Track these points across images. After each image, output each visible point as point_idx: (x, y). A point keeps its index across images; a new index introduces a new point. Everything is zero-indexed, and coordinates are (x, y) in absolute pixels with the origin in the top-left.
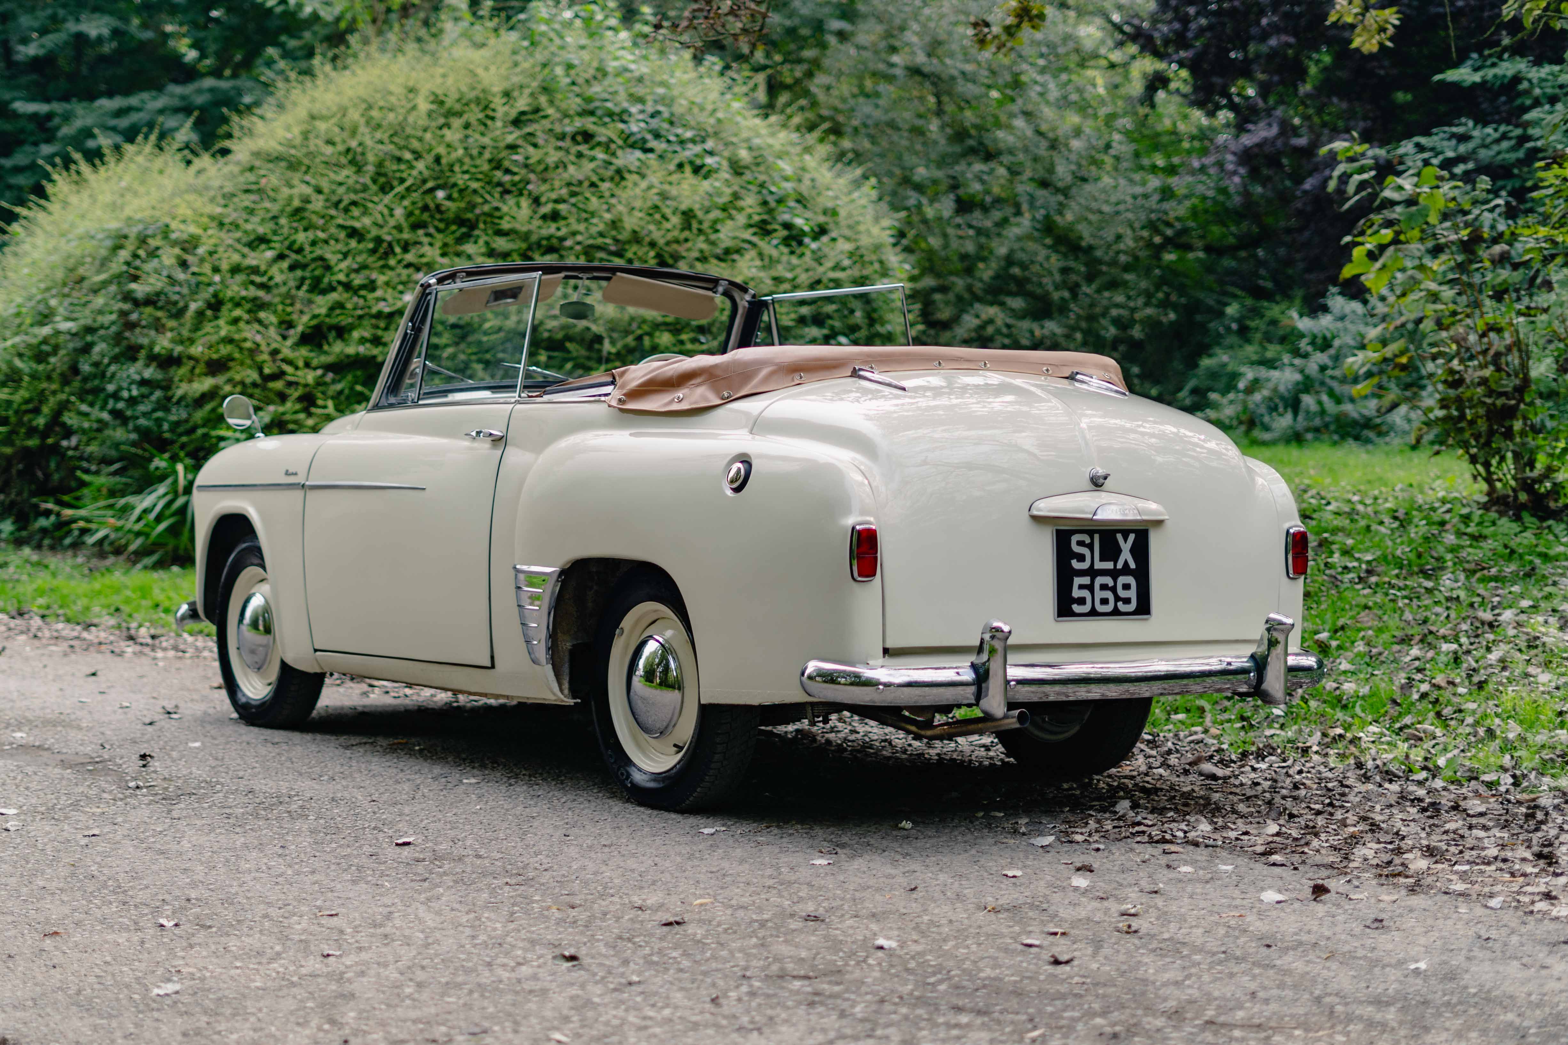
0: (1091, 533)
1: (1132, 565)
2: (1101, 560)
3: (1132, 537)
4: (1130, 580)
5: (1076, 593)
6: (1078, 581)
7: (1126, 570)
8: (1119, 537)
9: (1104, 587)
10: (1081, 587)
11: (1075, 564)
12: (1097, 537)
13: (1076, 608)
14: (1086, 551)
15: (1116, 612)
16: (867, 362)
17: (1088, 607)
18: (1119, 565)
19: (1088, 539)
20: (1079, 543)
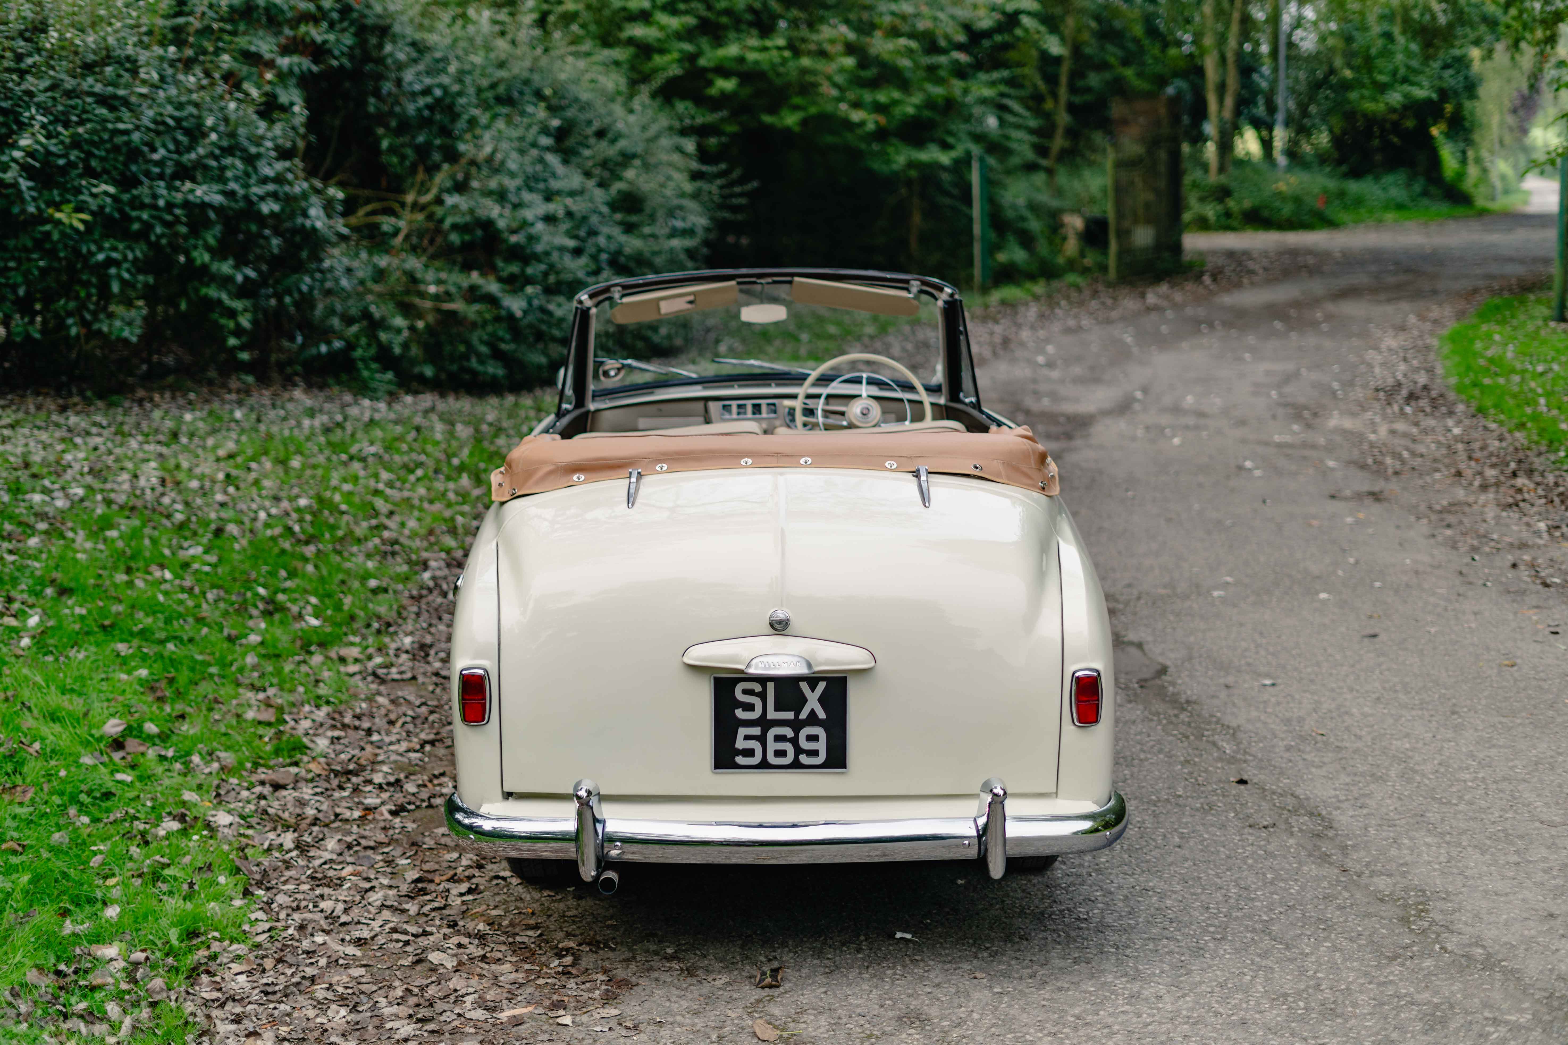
0: (763, 682)
1: (821, 715)
2: (777, 709)
3: (822, 686)
4: (819, 731)
5: (740, 744)
6: (742, 731)
7: (813, 719)
8: (804, 686)
9: (778, 738)
10: (747, 738)
11: (740, 714)
12: (771, 686)
13: (740, 760)
14: (757, 701)
15: (796, 765)
16: (660, 461)
17: (757, 759)
18: (803, 715)
19: (758, 688)
20: (745, 692)
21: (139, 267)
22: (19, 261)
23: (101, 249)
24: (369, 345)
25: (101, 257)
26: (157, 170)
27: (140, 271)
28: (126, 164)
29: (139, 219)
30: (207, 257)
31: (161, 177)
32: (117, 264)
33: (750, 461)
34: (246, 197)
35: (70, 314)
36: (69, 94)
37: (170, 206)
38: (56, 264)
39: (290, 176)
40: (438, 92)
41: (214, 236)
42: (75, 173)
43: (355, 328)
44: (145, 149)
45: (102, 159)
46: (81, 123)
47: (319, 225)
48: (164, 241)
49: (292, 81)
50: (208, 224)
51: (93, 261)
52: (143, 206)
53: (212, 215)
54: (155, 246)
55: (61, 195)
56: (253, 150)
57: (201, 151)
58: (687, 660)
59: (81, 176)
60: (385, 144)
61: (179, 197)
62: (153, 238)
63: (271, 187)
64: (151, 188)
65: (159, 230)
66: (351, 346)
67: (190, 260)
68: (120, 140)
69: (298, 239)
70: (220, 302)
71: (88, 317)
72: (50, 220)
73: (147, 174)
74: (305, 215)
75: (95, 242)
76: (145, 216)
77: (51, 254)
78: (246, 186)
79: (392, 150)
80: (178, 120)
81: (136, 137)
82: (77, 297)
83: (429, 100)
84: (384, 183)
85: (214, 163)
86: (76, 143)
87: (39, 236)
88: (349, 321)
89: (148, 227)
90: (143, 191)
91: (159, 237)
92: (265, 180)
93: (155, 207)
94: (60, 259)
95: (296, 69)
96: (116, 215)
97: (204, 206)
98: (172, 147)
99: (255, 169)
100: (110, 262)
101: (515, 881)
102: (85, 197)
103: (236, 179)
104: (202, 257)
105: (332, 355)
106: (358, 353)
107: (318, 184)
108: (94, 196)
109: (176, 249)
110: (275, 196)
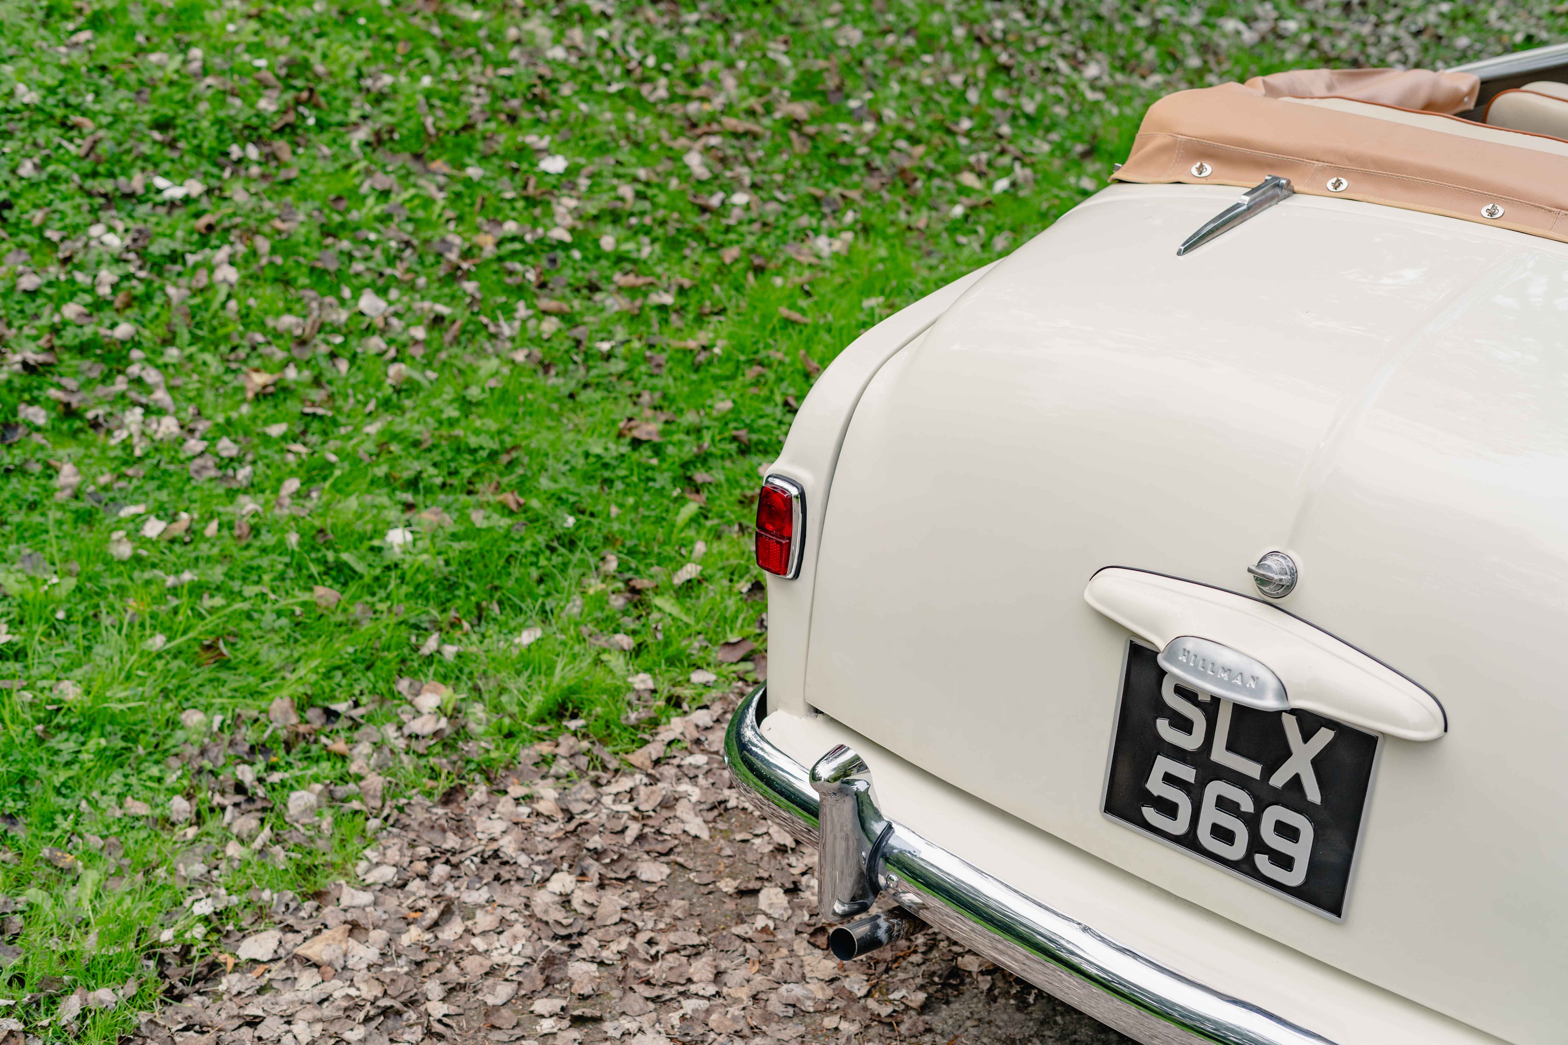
1: (1313, 794)
2: (1231, 748)
3: (1325, 736)
4: (1303, 824)
5: (1155, 785)
7: (1295, 795)
8: (1285, 727)
9: (1222, 803)
10: (1169, 779)
11: (1164, 729)
13: (1149, 813)
14: (1198, 719)
15: (1247, 867)
17: (1179, 826)
18: (1279, 780)
20: (1180, 692)
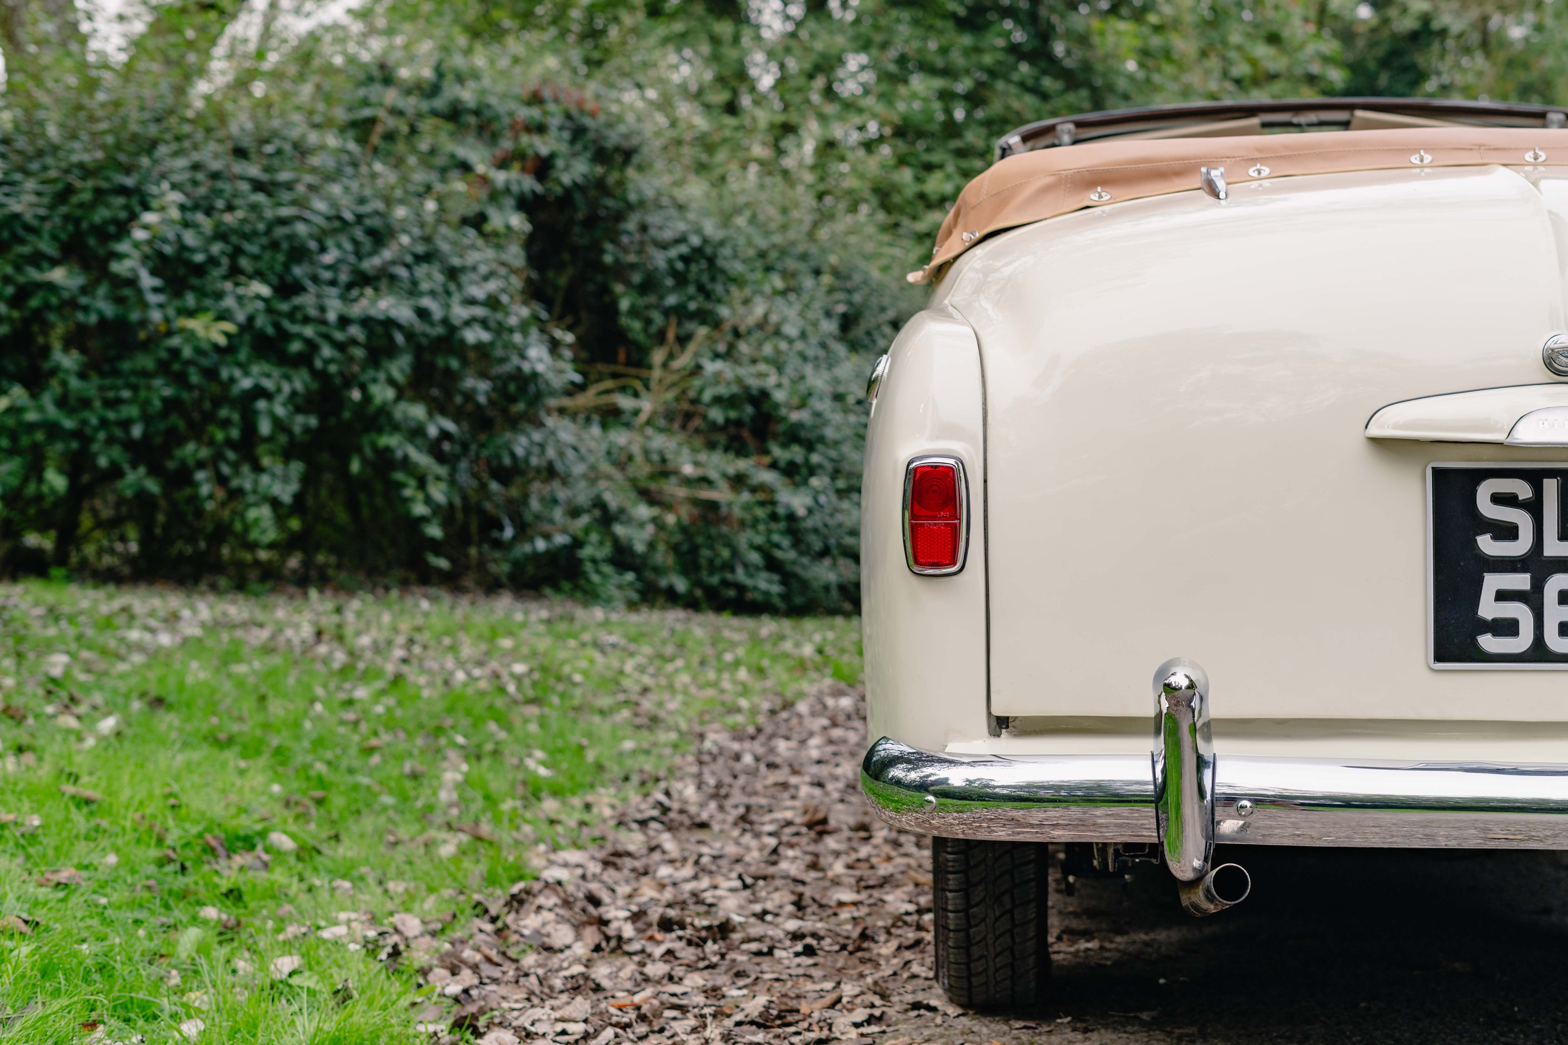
0: (1535, 477)
5: (1488, 608)
6: (1493, 582)
9: (1565, 598)
10: (1502, 596)
11: (1487, 544)
12: (1551, 487)
13: (1488, 642)
14: (1523, 520)
16: (1253, 161)
17: (1523, 642)
19: (1524, 491)
20: (1498, 499)
21: (298, 404)
22: (135, 388)
23: (247, 374)
24: (601, 543)
25: (246, 383)
26: (327, 275)
27: (298, 410)
28: (287, 267)
29: (299, 336)
30: (390, 394)
31: (333, 283)
32: (268, 396)
33: (1428, 158)
34: (445, 321)
35: (201, 465)
36: (215, 176)
37: (344, 321)
38: (186, 396)
39: (505, 299)
40: (695, 241)
41: (402, 370)
42: (217, 272)
43: (584, 520)
44: (313, 245)
45: (256, 258)
46: (230, 208)
47: (540, 368)
48: (333, 368)
49: (509, 202)
50: (391, 351)
51: (235, 390)
52: (307, 320)
53: (399, 338)
54: (321, 376)
55: (198, 300)
56: (456, 261)
57: (387, 254)
58: (1375, 431)
59: (225, 278)
60: (624, 304)
61: (356, 310)
62: (318, 364)
63: (479, 312)
64: (319, 296)
65: (327, 351)
66: (577, 543)
67: (367, 398)
68: (280, 232)
69: (512, 387)
70: (406, 458)
71: (225, 469)
72: (182, 331)
73: (315, 279)
74: (523, 356)
75: (240, 365)
76: (309, 331)
77: (180, 379)
78: (447, 306)
79: (634, 312)
80: (360, 218)
81: (301, 228)
82: (211, 443)
83: (683, 249)
84: (622, 356)
85: (402, 272)
86: (221, 235)
87: (163, 355)
88: (575, 512)
89: (312, 346)
90: (307, 301)
91: (327, 362)
92: (471, 302)
93: (324, 322)
94: (190, 387)
95: (515, 188)
96: (270, 330)
97: (389, 323)
98: (348, 246)
99: (460, 287)
100: (259, 392)
101: (952, 1011)
102: (229, 302)
103: (432, 293)
104: (382, 393)
105: (552, 556)
106: (587, 552)
107: (544, 315)
108: (240, 299)
109: (348, 382)
110: (484, 323)
